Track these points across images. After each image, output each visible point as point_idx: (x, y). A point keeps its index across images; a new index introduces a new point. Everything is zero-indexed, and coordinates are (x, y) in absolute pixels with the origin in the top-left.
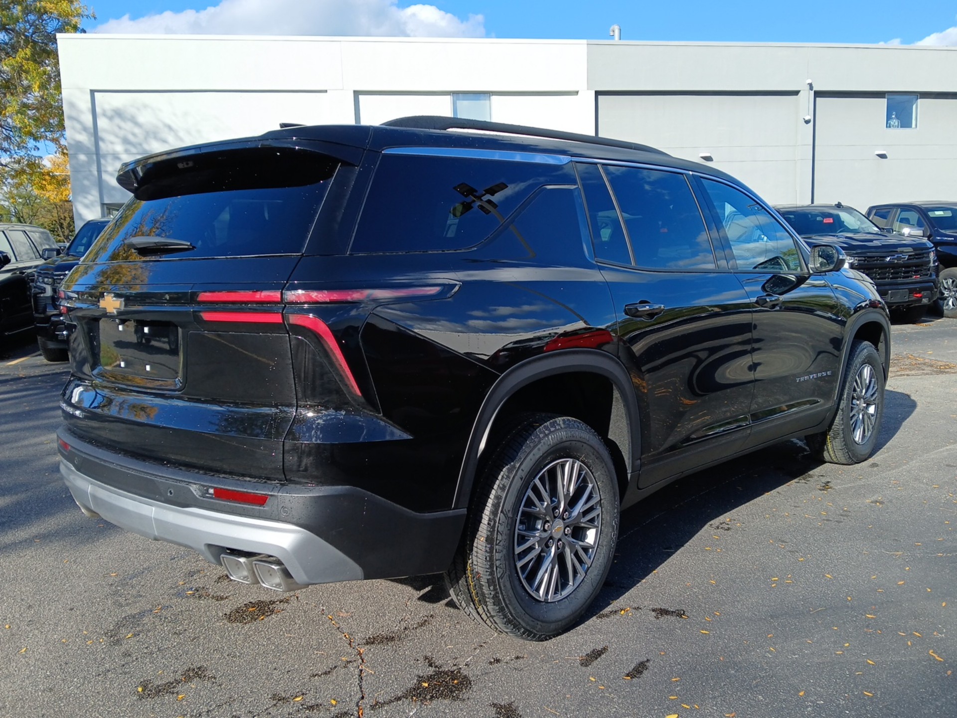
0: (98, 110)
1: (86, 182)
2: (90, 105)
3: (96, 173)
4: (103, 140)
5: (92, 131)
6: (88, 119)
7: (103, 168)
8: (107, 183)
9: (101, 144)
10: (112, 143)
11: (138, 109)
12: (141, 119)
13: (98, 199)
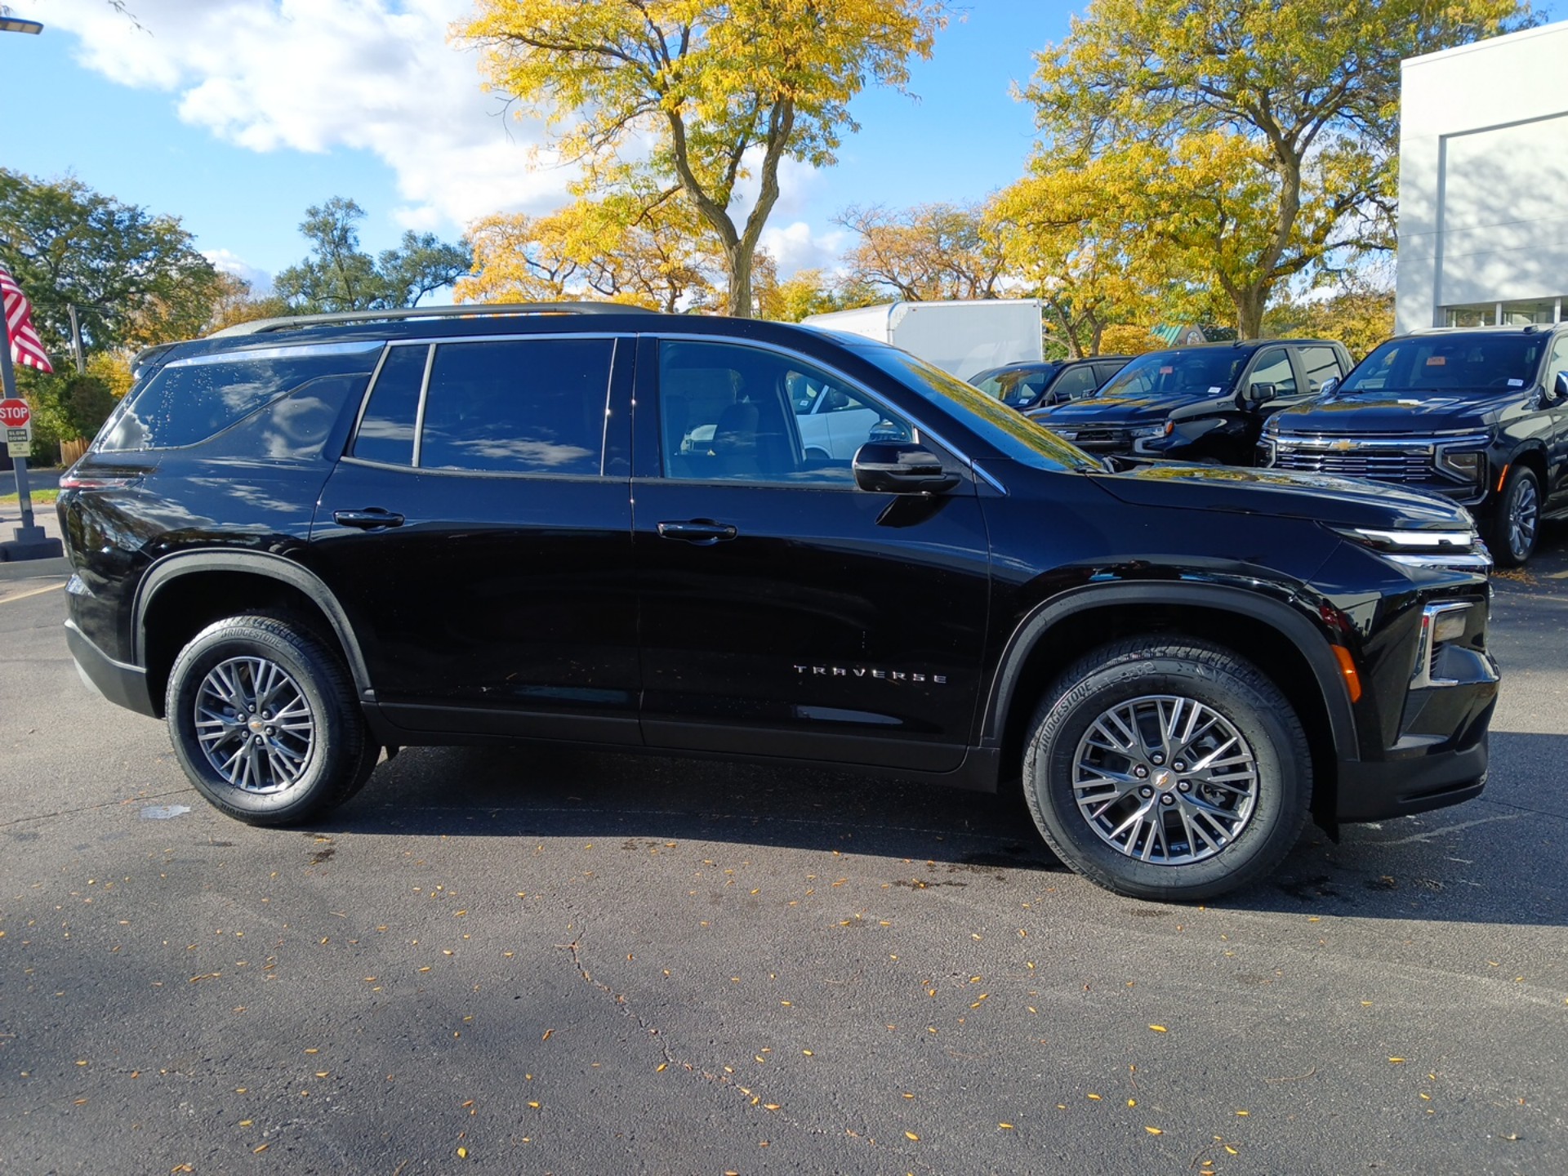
0: (1448, 165)
1: (1416, 278)
2: (1435, 160)
3: (1432, 262)
4: (1450, 210)
5: (1435, 198)
6: (1430, 182)
7: (1445, 254)
8: (1448, 275)
9: (1447, 216)
10: (1462, 214)
11: (1509, 153)
12: (1510, 167)
13: (1431, 302)
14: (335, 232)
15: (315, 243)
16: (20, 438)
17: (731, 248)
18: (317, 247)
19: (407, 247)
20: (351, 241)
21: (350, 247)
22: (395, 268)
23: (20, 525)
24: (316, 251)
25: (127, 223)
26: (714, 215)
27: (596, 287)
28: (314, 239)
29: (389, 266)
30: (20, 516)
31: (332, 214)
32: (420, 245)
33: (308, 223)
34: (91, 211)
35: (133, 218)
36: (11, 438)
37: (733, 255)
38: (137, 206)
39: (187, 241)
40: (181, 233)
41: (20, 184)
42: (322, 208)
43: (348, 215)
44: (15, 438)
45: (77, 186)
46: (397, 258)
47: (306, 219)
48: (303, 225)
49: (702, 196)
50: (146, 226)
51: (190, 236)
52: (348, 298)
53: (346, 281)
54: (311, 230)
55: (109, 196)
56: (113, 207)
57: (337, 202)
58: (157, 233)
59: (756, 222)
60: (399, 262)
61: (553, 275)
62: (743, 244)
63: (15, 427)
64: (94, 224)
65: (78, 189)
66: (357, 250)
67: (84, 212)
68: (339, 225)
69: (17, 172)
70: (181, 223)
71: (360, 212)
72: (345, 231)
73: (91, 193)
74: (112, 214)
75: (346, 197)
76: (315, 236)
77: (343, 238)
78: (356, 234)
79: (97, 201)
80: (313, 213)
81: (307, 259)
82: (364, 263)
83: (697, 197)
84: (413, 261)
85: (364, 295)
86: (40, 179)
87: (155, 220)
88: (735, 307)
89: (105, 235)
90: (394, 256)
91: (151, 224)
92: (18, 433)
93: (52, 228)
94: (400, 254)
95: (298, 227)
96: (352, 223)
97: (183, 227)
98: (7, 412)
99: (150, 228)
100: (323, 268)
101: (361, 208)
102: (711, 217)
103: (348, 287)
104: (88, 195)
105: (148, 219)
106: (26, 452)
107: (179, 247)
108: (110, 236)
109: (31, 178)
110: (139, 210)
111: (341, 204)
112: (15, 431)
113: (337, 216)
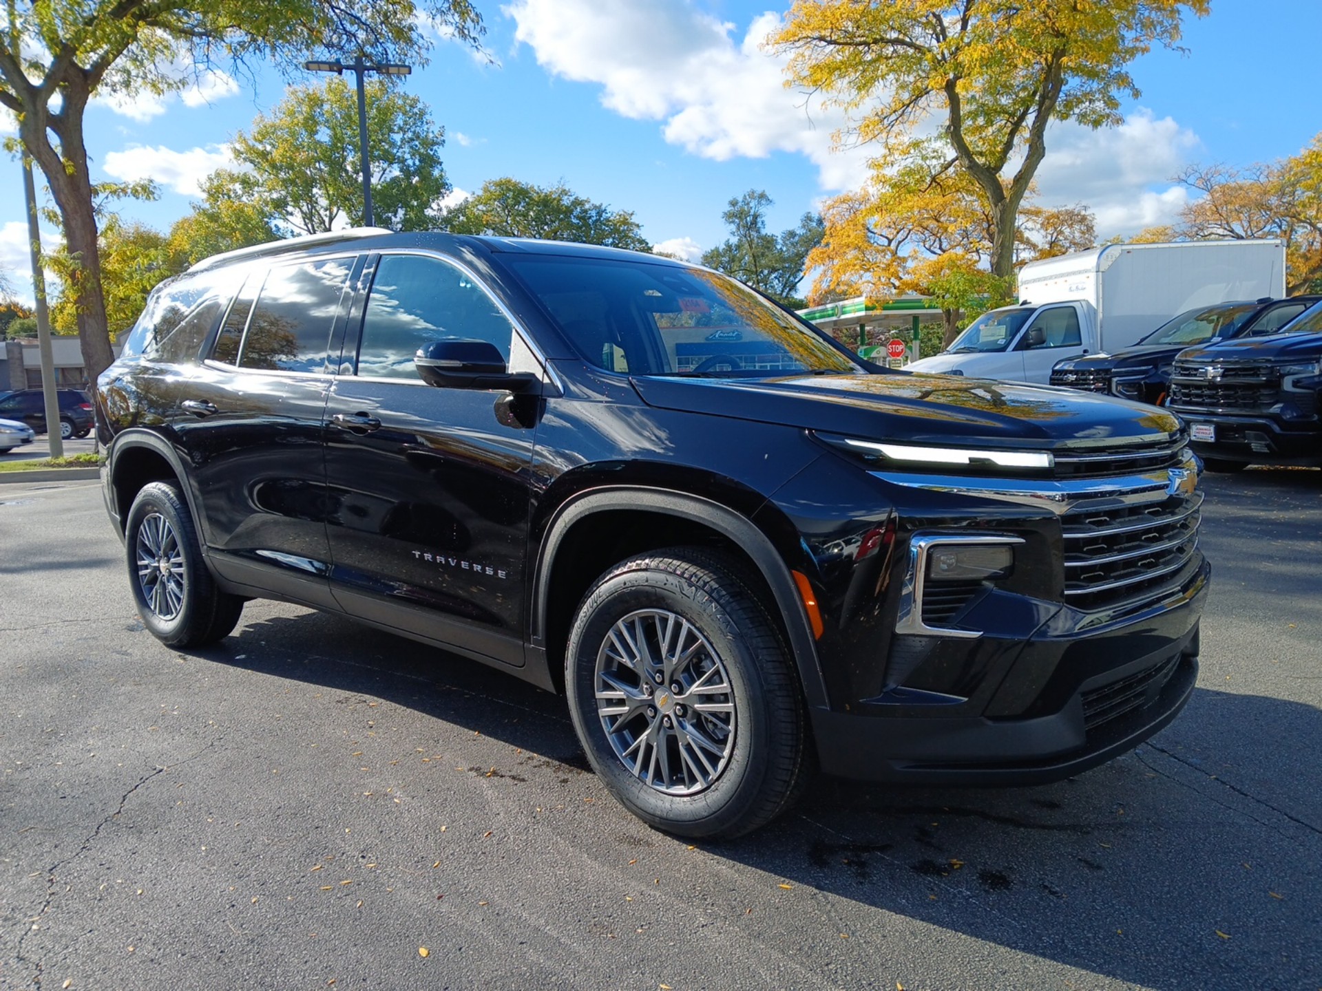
14: (748, 219)
15: (733, 227)
17: (996, 206)
18: (734, 230)
19: (804, 226)
20: (759, 225)
21: (758, 231)
22: (792, 244)
24: (733, 233)
25: (594, 219)
26: (982, 177)
27: (929, 250)
28: (732, 225)
29: (788, 242)
31: (748, 204)
32: (814, 224)
33: (729, 211)
34: (572, 210)
35: (599, 214)
37: (998, 211)
38: (602, 204)
39: (636, 230)
40: (632, 224)
41: (529, 193)
42: (740, 199)
43: (759, 203)
45: (564, 192)
46: (796, 235)
47: (728, 208)
48: (725, 214)
49: (972, 161)
50: (608, 220)
51: (638, 226)
52: (754, 270)
53: (754, 257)
54: (730, 217)
55: (585, 199)
56: (587, 206)
57: (752, 194)
58: (615, 225)
59: (1021, 181)
60: (797, 238)
61: (890, 241)
62: (1008, 201)
64: (575, 221)
65: (566, 194)
66: (763, 232)
67: (569, 211)
68: (752, 212)
69: (527, 185)
70: (633, 217)
71: (769, 201)
72: (756, 217)
73: (574, 197)
74: (586, 211)
75: (759, 190)
76: (733, 222)
77: (754, 222)
78: (763, 219)
79: (577, 203)
80: (733, 203)
81: (728, 240)
82: (769, 242)
83: (967, 162)
84: (807, 237)
85: (767, 267)
86: (541, 188)
87: (614, 215)
88: (996, 258)
89: (581, 228)
90: (792, 234)
91: (612, 218)
93: (547, 224)
94: (798, 232)
95: (722, 214)
96: (762, 210)
97: (634, 219)
99: (610, 221)
100: (738, 247)
101: (770, 198)
102: (980, 179)
103: (755, 261)
104: (572, 199)
105: (609, 215)
107: (631, 235)
108: (584, 228)
109: (536, 188)
110: (603, 207)
111: (755, 195)
113: (752, 205)
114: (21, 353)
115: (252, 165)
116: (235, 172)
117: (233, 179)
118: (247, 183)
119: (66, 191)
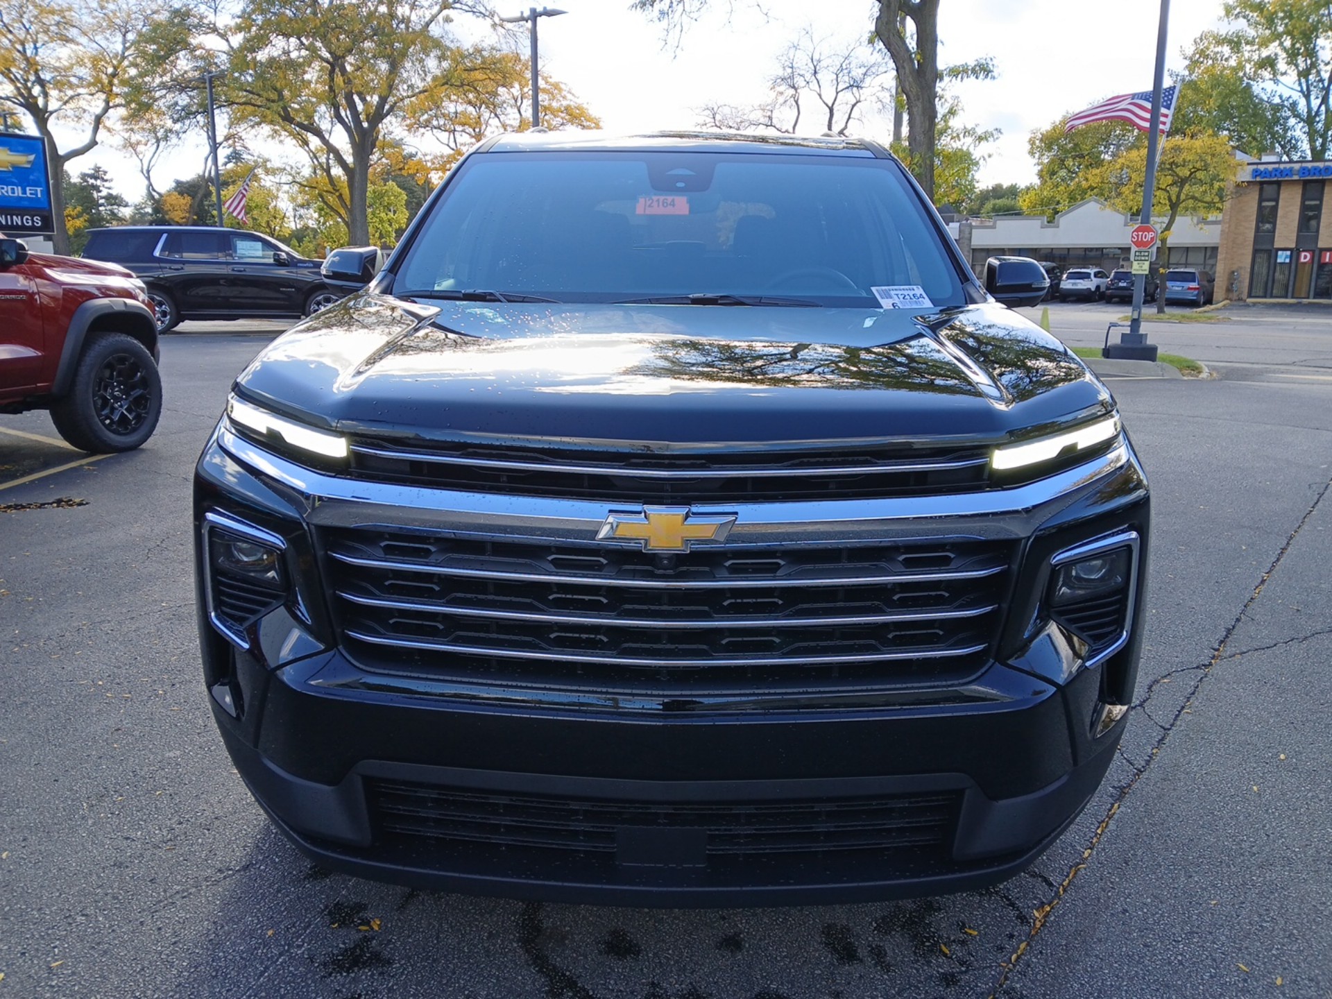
16: (1143, 258)
23: (1127, 331)
30: (1129, 323)
36: (1136, 258)
44: (1139, 258)
63: (1142, 249)
92: (1142, 254)
98: (1138, 236)
106: (1145, 270)
112: (1141, 252)
114: (971, 233)
115: (1245, 20)
116: (1223, 32)
117: (1220, 41)
118: (1235, 43)
119: (910, 79)
